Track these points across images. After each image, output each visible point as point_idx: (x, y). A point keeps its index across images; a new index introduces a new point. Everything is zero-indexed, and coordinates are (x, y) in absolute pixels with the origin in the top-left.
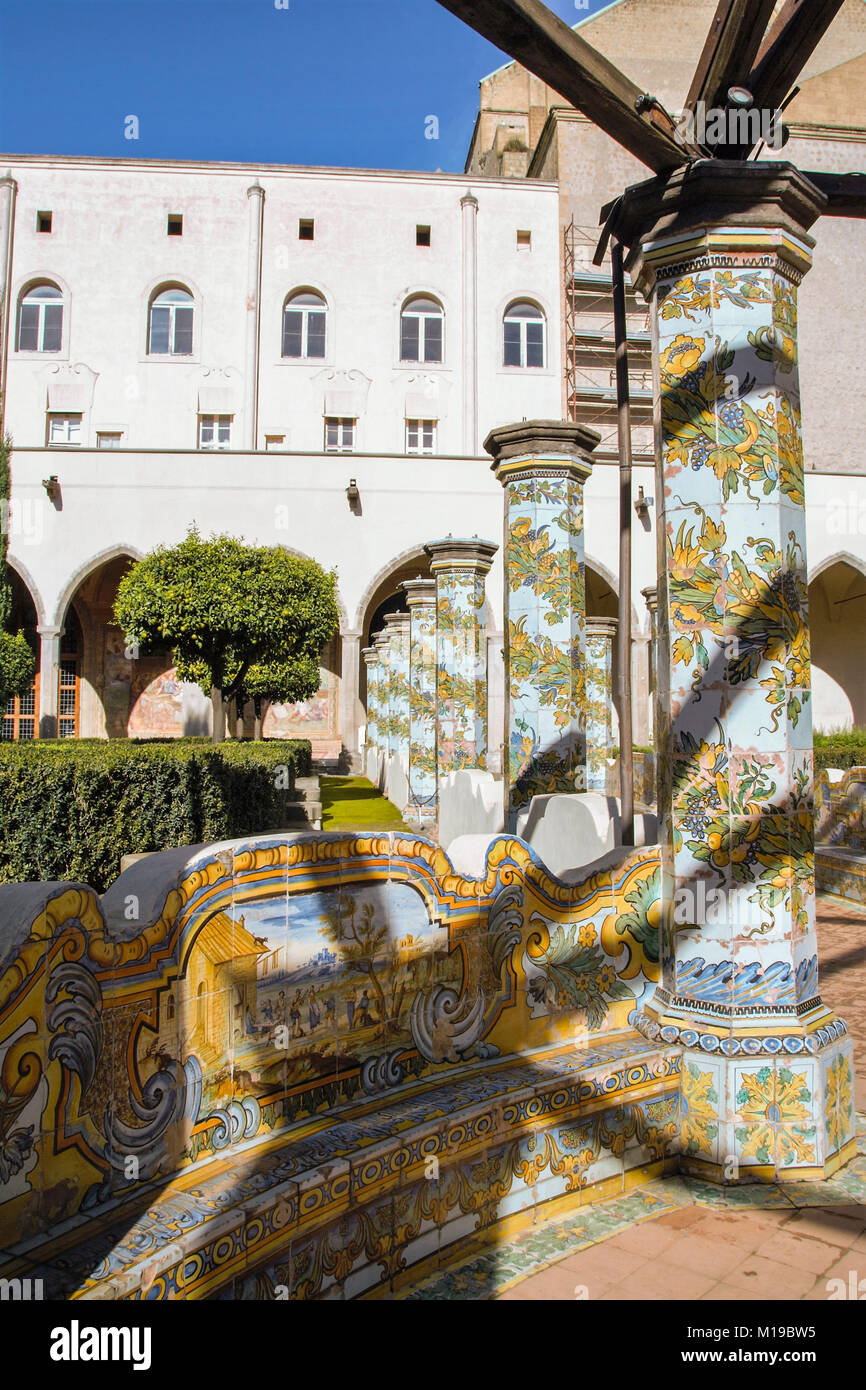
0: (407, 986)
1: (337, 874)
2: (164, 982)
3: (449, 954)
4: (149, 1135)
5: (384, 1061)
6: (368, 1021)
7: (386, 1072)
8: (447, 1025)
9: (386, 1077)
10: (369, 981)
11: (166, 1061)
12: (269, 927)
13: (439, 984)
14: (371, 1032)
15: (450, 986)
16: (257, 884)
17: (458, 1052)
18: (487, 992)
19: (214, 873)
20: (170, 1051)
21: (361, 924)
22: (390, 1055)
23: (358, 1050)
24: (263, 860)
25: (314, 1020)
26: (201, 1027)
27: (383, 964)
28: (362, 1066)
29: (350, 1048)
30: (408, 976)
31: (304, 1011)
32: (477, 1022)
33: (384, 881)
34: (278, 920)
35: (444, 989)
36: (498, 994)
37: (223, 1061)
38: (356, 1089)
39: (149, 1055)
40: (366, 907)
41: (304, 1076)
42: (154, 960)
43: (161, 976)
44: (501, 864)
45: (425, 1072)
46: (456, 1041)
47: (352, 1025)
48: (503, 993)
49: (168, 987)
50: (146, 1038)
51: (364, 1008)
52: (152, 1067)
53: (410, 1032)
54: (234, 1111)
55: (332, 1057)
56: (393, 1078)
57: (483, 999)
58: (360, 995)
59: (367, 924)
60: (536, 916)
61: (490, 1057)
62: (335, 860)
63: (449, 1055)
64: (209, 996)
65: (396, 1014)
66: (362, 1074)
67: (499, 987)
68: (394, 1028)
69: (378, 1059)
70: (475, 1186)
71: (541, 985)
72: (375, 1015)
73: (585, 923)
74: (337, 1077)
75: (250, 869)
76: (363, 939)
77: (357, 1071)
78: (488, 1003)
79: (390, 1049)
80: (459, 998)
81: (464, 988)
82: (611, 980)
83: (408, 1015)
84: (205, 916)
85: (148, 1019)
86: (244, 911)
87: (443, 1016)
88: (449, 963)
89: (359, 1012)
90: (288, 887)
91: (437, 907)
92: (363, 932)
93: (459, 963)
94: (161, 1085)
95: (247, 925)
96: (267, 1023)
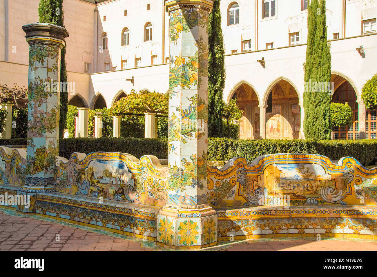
0: (319, 185)
1: (300, 161)
2: (259, 174)
3: (331, 180)
4: (256, 198)
5: (313, 199)
6: (308, 190)
7: (313, 201)
8: (331, 195)
9: (313, 202)
10: (308, 182)
11: (259, 187)
12: (283, 169)
13: (328, 186)
14: (309, 192)
15: (332, 187)
16: (280, 161)
17: (334, 201)
18: (343, 190)
19: (270, 158)
20: (261, 185)
21: (306, 171)
22: (315, 198)
23: (306, 195)
24: (281, 157)
25: (294, 187)
26: (267, 183)
27: (312, 180)
29: (303, 194)
30: (319, 183)
31: (292, 185)
32: (340, 196)
33: (312, 163)
34: (285, 168)
35: (330, 187)
36: (346, 191)
37: (272, 190)
38: (305, 203)
39: (256, 185)
40: (307, 168)
42: (257, 170)
43: (258, 173)
44: (347, 163)
45: (324, 204)
46: (333, 199)
47: (304, 190)
49: (260, 175)
50: (255, 183)
52: (256, 188)
53: (320, 194)
55: (299, 195)
56: (316, 203)
58: (306, 185)
59: (308, 171)
60: (358, 175)
61: (344, 204)
62: (299, 158)
63: (331, 201)
64: (269, 178)
65: (316, 190)
66: (307, 200)
67: (346, 190)
68: (315, 193)
69: (311, 198)
70: (324, 224)
71: (360, 191)
72: (310, 189)
73: (374, 179)
74: (300, 199)
75: (278, 158)
77: (306, 199)
78: (343, 193)
79: (315, 197)
80: (334, 190)
81: (336, 188)
83: (319, 191)
84: (268, 165)
85: (256, 180)
86: (277, 165)
87: (329, 193)
88: (331, 182)
89: (306, 188)
90: (288, 162)
91: (327, 170)
92: (307, 173)
93: (334, 183)
94: (258, 190)
95: (278, 168)
96: (283, 186)
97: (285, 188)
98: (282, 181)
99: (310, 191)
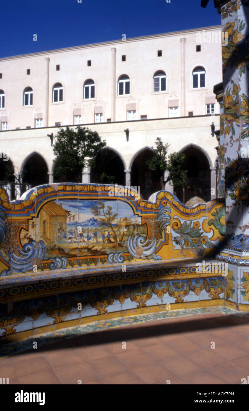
0: (125, 233)
1: (97, 196)
2: (30, 218)
3: (142, 225)
4: (25, 260)
5: (116, 255)
6: (110, 241)
7: (117, 258)
8: (141, 247)
9: (117, 259)
10: (110, 229)
11: (31, 240)
12: (71, 208)
13: (138, 234)
14: (112, 245)
15: (142, 235)
16: (66, 195)
17: (146, 256)
18: (157, 239)
19: (50, 190)
20: (33, 238)
21: (107, 212)
22: (119, 253)
23: (106, 250)
24: (68, 189)
25: (89, 238)
26: (45, 233)
27: (116, 225)
28: (108, 255)
29: (103, 248)
30: (126, 230)
31: (85, 235)
32: (153, 248)
33: (116, 200)
34: (75, 207)
35: (140, 236)
36: (161, 240)
37: (53, 244)
38: (105, 261)
39: (25, 237)
40: (108, 207)
41: (85, 254)
42: (26, 211)
43: (29, 216)
44: (162, 199)
45: (132, 261)
46: (145, 253)
47: (104, 242)
48: (163, 240)
49: (32, 219)
50: (24, 232)
51: (109, 238)
52: (26, 241)
53: (127, 247)
54: (58, 259)
55: (96, 251)
56: (120, 261)
57: (155, 242)
58: (107, 233)
59: (109, 212)
60: (176, 217)
61: (158, 259)
62: (96, 192)
63: (142, 256)
64: (48, 224)
65: (121, 241)
66: (108, 257)
67: (161, 238)
68: (120, 245)
69: (114, 254)
71: (178, 239)
72: (113, 240)
73: (196, 221)
74: (98, 257)
75: (63, 190)
76: (108, 216)
77: (106, 256)
78: (157, 242)
79: (119, 251)
80: (146, 239)
81: (148, 237)
82: (206, 240)
83: (126, 242)
84: (47, 201)
85: (24, 227)
86: (62, 202)
87: (139, 244)
88: (142, 228)
89: (107, 238)
90: (79, 197)
91: (137, 210)
92: (107, 214)
93: (146, 229)
94: (29, 247)
95: (63, 206)
96: (71, 236)
97: (75, 240)
98: (70, 228)
99: (112, 242)
